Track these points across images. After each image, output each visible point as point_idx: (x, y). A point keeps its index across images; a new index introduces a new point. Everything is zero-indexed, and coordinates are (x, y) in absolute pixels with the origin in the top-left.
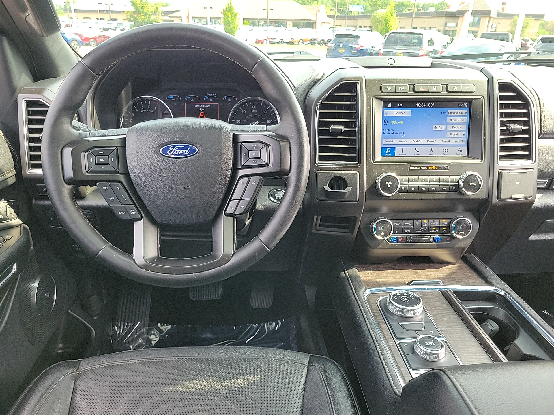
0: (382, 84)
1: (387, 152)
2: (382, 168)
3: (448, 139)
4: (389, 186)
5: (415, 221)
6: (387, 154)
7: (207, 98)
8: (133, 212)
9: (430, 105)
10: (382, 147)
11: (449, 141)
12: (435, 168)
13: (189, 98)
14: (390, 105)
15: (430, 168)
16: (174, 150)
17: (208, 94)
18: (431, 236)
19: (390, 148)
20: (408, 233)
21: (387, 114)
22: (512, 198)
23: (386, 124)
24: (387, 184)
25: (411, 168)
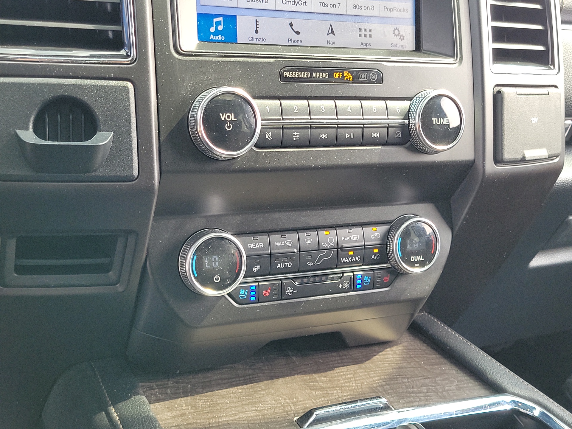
1: (213, 30)
2: (204, 73)
3: (369, 3)
5: (302, 235)
6: (215, 34)
10: (198, 12)
11: (373, 7)
12: (348, 76)
15: (336, 75)
18: (345, 274)
19: (221, 19)
20: (286, 271)
22: (526, 159)
24: (223, 119)
25: (286, 76)
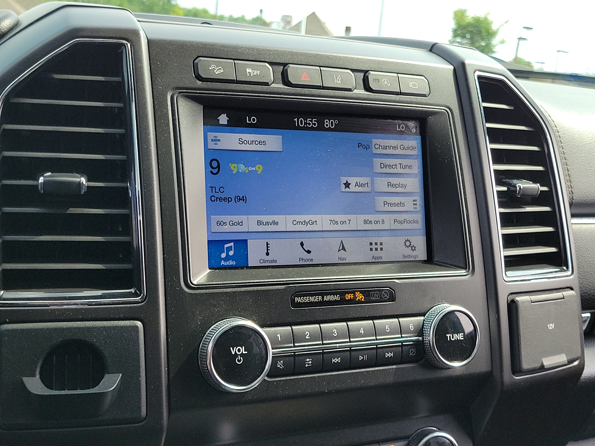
0: (198, 57)
1: (223, 255)
2: (215, 306)
3: (380, 217)
4: (239, 361)
6: (226, 259)
9: (328, 123)
10: (210, 239)
11: (383, 221)
12: (360, 296)
14: (223, 119)
15: (348, 297)
19: (232, 244)
21: (216, 144)
22: (545, 367)
23: (215, 171)
24: (233, 353)
25: (297, 301)
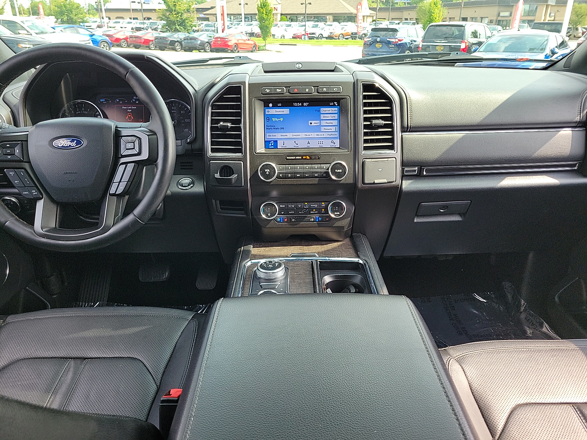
0: (262, 87)
1: (270, 145)
2: (263, 159)
3: (322, 133)
4: (268, 174)
5: (298, 204)
6: (271, 146)
7: (134, 100)
8: (34, 192)
9: (305, 104)
10: (265, 141)
11: (323, 135)
12: (308, 158)
13: (118, 101)
14: (271, 105)
15: (304, 157)
16: (63, 143)
17: (134, 97)
18: (312, 217)
19: (273, 142)
22: (375, 183)
23: (268, 121)
24: (266, 171)
25: (287, 158)
